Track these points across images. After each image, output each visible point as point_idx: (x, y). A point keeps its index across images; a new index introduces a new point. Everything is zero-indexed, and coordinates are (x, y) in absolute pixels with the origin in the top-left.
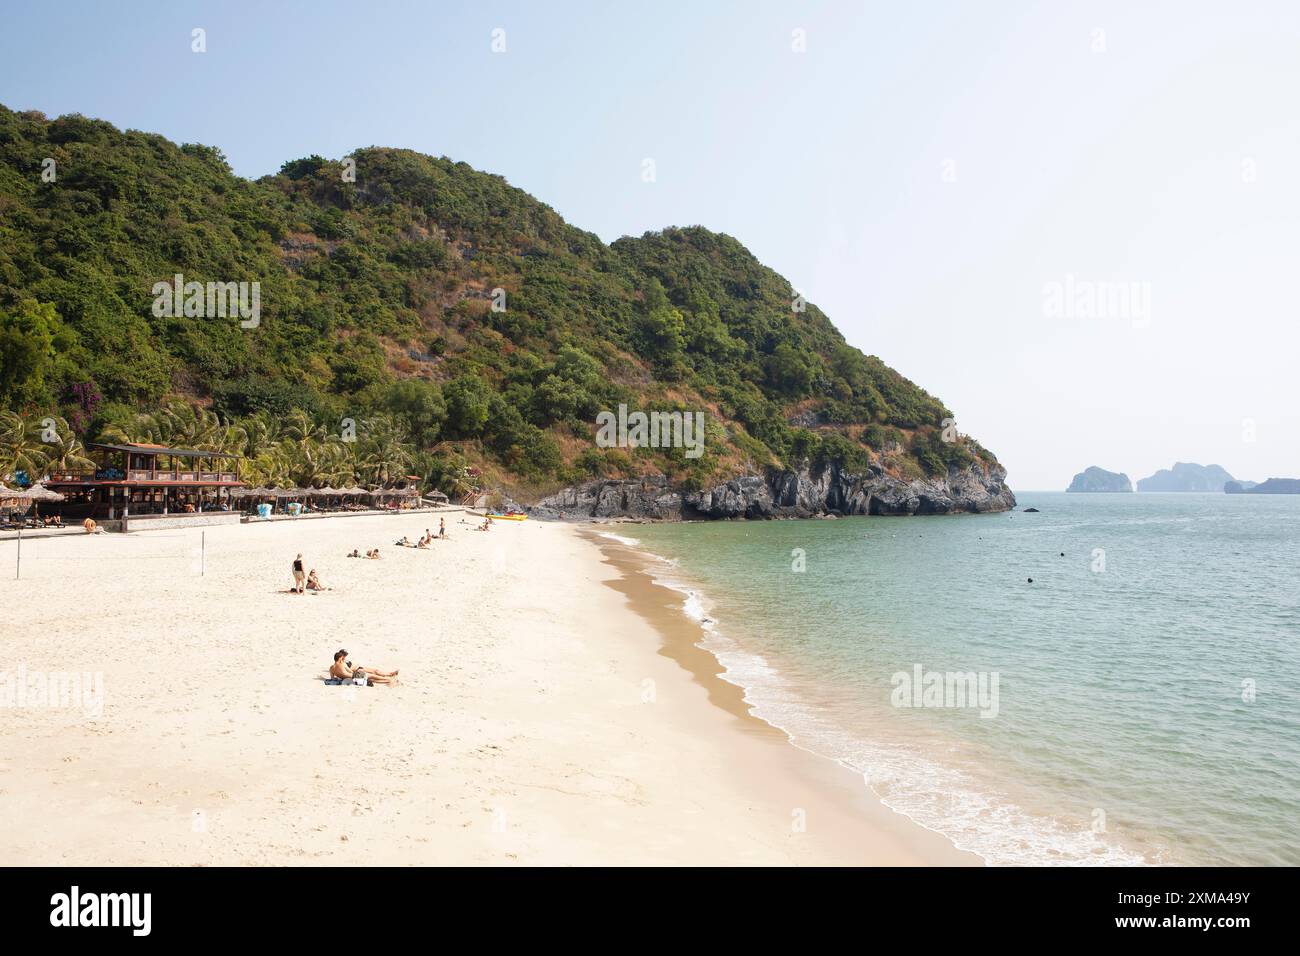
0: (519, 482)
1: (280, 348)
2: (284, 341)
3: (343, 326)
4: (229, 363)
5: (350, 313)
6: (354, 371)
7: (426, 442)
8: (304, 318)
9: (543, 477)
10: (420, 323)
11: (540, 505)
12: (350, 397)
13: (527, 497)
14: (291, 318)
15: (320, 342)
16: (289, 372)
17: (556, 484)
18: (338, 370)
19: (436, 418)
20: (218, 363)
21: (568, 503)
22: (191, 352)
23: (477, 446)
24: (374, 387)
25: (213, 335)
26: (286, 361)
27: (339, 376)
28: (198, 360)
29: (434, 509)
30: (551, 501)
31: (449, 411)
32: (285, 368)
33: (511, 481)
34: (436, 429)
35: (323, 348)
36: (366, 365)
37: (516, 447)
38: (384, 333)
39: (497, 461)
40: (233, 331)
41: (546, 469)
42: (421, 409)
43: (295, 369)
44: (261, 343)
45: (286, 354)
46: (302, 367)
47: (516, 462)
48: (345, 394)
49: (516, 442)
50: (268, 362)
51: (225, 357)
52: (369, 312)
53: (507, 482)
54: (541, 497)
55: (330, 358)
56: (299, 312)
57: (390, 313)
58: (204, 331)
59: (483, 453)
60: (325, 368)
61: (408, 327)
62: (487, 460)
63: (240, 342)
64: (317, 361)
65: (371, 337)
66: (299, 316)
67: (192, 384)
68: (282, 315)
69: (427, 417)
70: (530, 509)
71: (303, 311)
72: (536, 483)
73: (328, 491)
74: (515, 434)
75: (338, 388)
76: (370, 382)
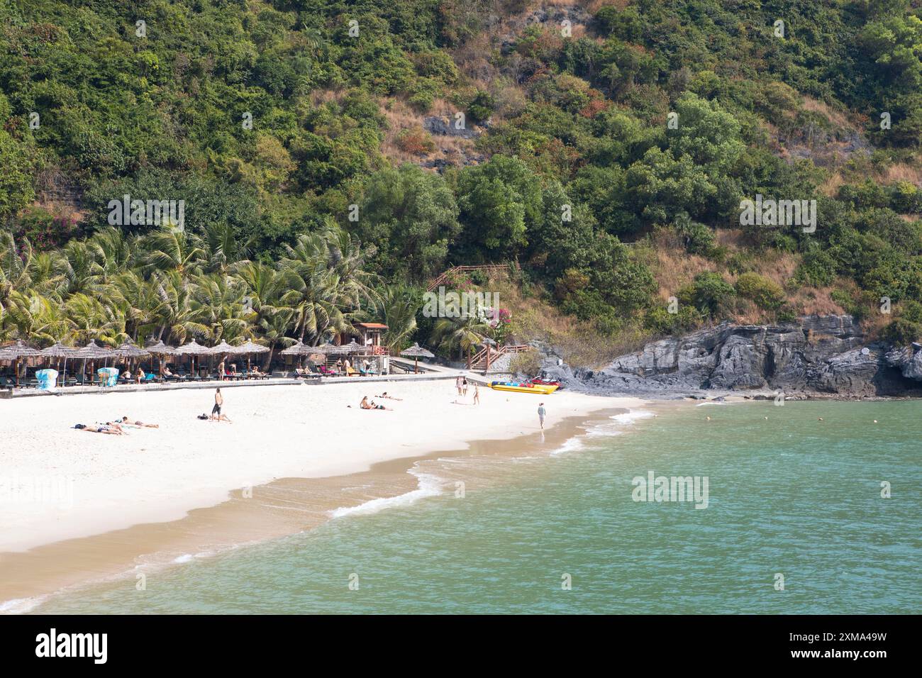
0: (578, 330)
1: (212, 125)
2: (220, 114)
3: (326, 84)
4: (126, 152)
5: (339, 63)
6: (325, 158)
7: (427, 268)
8: (256, 75)
9: (618, 322)
10: (456, 71)
11: (609, 369)
12: (317, 199)
13: (588, 357)
14: (235, 76)
15: (277, 113)
16: (220, 163)
17: (639, 333)
18: (302, 157)
19: (444, 229)
20: (109, 152)
21: (662, 364)
22: (67, 137)
23: (511, 273)
24: (356, 184)
25: (104, 109)
26: (217, 147)
27: (302, 166)
28: (76, 150)
29: (412, 375)
30: (630, 361)
31: (463, 217)
32: (214, 156)
33: (563, 329)
34: (440, 250)
35: (282, 121)
36: (347, 148)
37: (573, 272)
38: (391, 92)
39: (543, 297)
40: (139, 101)
41: (626, 307)
42: (416, 216)
43: (231, 158)
44: (185, 119)
45: (219, 135)
46: (243, 154)
47: (574, 297)
48: (310, 195)
49: (575, 264)
50: (189, 150)
51: (120, 144)
52: (369, 59)
53: (554, 331)
54: (612, 355)
55: (291, 137)
56: (248, 65)
57: (406, 59)
58: (90, 103)
59: (520, 283)
60: (279, 153)
61: (431, 81)
62: (525, 295)
63: (150, 118)
64: (268, 144)
65: (365, 97)
66: (248, 72)
67: (68, 187)
68: (220, 72)
69: (422, 228)
70: (590, 375)
71: (253, 63)
72: (605, 331)
73: (193, 348)
74: (574, 251)
75: (300, 183)
76: (350, 173)
